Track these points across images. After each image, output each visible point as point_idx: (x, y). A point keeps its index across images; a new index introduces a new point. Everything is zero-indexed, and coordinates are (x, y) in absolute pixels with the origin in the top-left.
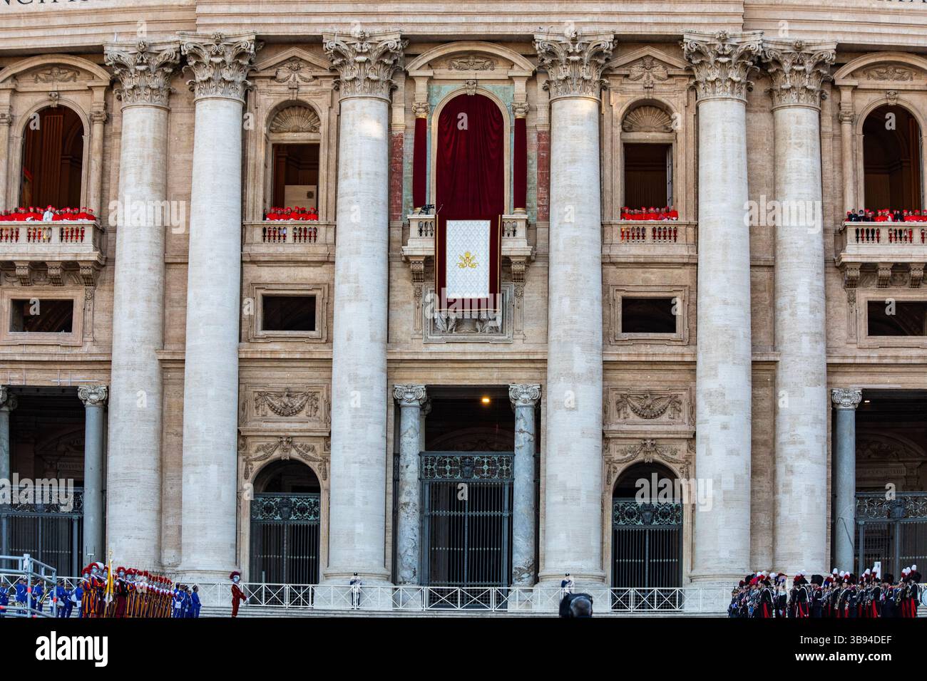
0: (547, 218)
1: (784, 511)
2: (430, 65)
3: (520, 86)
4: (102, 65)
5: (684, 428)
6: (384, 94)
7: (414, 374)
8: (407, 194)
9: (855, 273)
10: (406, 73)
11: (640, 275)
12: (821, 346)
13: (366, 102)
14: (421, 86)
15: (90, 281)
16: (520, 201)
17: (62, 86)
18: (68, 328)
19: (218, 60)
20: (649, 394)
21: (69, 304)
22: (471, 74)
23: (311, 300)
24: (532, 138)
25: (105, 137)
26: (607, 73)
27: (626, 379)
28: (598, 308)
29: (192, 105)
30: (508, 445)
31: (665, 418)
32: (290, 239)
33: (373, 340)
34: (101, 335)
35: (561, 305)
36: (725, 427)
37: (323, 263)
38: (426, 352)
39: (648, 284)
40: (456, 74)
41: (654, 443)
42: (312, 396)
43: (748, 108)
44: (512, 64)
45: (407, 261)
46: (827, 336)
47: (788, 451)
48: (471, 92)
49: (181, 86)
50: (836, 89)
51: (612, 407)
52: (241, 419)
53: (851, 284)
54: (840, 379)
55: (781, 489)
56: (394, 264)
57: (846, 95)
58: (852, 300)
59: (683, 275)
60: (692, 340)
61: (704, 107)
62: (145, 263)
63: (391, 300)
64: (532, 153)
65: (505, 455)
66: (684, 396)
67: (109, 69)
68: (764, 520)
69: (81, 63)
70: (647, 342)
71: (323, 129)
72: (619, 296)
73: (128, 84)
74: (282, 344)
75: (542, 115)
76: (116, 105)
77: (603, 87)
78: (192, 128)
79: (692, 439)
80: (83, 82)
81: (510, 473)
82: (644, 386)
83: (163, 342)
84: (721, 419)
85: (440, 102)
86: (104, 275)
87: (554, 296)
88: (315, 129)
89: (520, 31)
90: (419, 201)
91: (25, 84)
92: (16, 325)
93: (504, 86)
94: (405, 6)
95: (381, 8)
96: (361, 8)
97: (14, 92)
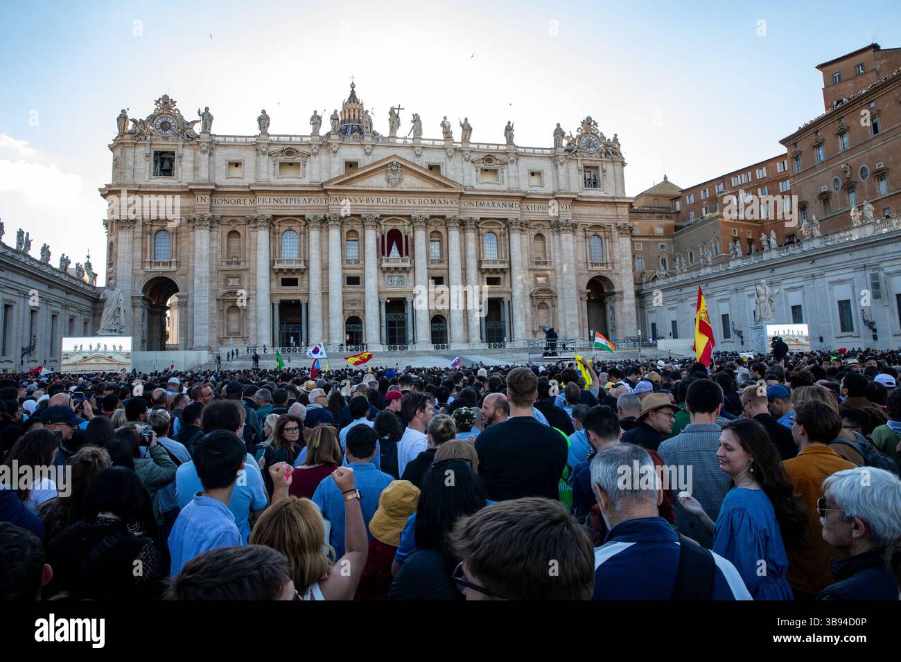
0: (414, 258)
2: (385, 222)
3: (406, 227)
4: (304, 220)
6: (376, 228)
7: (384, 295)
8: (381, 253)
9: (484, 271)
10: (380, 224)
11: (436, 271)
13: (371, 230)
14: (383, 227)
15: (302, 273)
16: (407, 254)
17: (292, 225)
18: (297, 285)
19: (335, 219)
21: (297, 279)
22: (394, 224)
23: (359, 278)
24: (409, 239)
25: (305, 238)
26: (427, 224)
28: (427, 278)
29: (328, 230)
30: (403, 311)
33: (375, 287)
34: (306, 287)
35: (419, 279)
37: (362, 269)
38: (387, 290)
39: (438, 273)
40: (390, 224)
42: (360, 301)
43: (460, 233)
44: (404, 222)
45: (382, 268)
48: (394, 228)
49: (325, 226)
50: (478, 227)
52: (343, 307)
53: (483, 273)
55: (470, 321)
57: (481, 230)
58: (483, 277)
59: (445, 272)
61: (450, 233)
63: (379, 278)
64: (410, 243)
65: (405, 314)
67: (306, 221)
69: (297, 219)
72: (431, 276)
73: (311, 224)
74: (352, 288)
75: (412, 234)
76: (308, 230)
77: (426, 228)
78: (328, 236)
80: (297, 224)
81: (407, 318)
83: (322, 288)
85: (387, 231)
86: (307, 272)
87: (417, 277)
88: (359, 237)
89: (407, 214)
90: (383, 254)
91: (282, 224)
92: (283, 285)
93: (403, 228)
94: (381, 208)
95: (375, 208)
96: (370, 208)
97: (279, 226)
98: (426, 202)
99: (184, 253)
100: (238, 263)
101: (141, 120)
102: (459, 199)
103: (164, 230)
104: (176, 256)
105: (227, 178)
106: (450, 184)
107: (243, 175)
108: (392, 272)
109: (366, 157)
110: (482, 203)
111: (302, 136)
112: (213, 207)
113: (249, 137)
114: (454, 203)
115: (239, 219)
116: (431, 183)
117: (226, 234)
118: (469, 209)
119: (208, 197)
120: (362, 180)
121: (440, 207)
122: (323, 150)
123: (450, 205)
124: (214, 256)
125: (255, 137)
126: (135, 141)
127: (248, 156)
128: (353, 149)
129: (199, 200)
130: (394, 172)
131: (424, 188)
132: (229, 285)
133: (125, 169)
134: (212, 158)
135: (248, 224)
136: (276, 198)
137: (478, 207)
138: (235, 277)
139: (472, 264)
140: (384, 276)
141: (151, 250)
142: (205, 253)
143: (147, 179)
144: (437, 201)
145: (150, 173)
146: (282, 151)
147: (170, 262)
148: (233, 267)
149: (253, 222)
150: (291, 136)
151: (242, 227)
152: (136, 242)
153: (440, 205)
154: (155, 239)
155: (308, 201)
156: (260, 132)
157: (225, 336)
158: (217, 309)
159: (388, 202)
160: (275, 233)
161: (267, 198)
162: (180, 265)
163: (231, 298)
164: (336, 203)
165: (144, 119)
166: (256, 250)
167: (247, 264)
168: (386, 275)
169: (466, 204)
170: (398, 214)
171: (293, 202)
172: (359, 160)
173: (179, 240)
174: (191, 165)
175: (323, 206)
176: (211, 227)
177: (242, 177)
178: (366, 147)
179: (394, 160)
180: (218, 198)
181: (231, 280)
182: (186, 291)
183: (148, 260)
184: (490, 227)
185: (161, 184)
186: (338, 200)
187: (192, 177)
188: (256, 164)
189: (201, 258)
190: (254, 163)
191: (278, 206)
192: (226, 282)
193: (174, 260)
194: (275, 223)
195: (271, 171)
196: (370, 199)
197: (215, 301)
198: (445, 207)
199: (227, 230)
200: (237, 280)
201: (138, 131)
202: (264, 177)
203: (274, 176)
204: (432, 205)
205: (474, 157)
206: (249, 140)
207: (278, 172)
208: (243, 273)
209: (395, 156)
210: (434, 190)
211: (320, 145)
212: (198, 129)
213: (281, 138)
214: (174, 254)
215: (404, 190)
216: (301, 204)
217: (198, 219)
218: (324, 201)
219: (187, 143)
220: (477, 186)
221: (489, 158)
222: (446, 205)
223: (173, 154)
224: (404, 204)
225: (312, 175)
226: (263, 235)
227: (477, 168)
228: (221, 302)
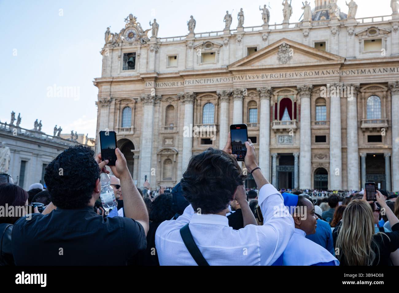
0: (300, 121)
1: (349, 178)
2: (278, 92)
3: (295, 96)
4: (217, 95)
5: (327, 161)
6: (269, 98)
7: (275, 151)
8: (274, 117)
9: (364, 130)
10: (273, 94)
11: (319, 131)
12: (356, 145)
13: (265, 100)
14: (276, 97)
16: (295, 118)
17: (210, 99)
18: (211, 143)
19: (237, 93)
20: (321, 154)
22: (286, 94)
24: (297, 106)
25: (218, 108)
26: (312, 92)
27: (316, 152)
28: (310, 138)
29: (233, 102)
30: (293, 164)
31: (324, 159)
33: (266, 144)
34: (217, 145)
35: (302, 137)
36: (335, 161)
37: (258, 130)
38: (277, 147)
39: (321, 133)
40: (283, 94)
41: (322, 164)
43: (340, 98)
44: (293, 92)
45: (273, 130)
46: (358, 142)
47: (350, 166)
48: (286, 97)
49: (231, 98)
50: (361, 92)
51: (313, 157)
53: (364, 132)
54: (362, 151)
55: (348, 173)
56: (271, 130)
57: (363, 94)
58: (364, 135)
59: (327, 131)
60: (329, 144)
61: (331, 98)
62: (225, 131)
63: (270, 137)
64: (298, 108)
65: (293, 166)
66: (328, 155)
67: (218, 95)
68: (345, 179)
69: (213, 94)
70: (320, 144)
71: (258, 105)
72: (314, 136)
73: (221, 98)
75: (299, 101)
76: (220, 102)
77: (311, 95)
78: (233, 106)
79: (329, 163)
80: (213, 98)
81: (294, 170)
82: (320, 153)
84: (334, 159)
85: (280, 100)
86: (218, 134)
88: (256, 105)
89: (294, 85)
90: (276, 118)
91: (203, 98)
92: (202, 143)
93: (292, 96)
94: (272, 82)
95: (268, 82)
96: (264, 82)
97: (201, 100)
98: (311, 74)
99: (138, 122)
100: (172, 128)
101: (116, 33)
102: (340, 69)
103: (129, 107)
104: (134, 124)
105: (167, 68)
106: (331, 57)
107: (178, 64)
108: (282, 133)
109: (263, 42)
110: (363, 70)
111: (217, 32)
112: (158, 89)
113: (182, 37)
114: (336, 72)
115: (174, 97)
116: (315, 58)
117: (165, 108)
118: (351, 77)
119: (153, 82)
120: (258, 61)
121: (322, 77)
122: (232, 41)
123: (332, 74)
124: (157, 124)
125: (186, 36)
126: (112, 48)
127: (180, 51)
128: (254, 38)
129: (147, 85)
130: (283, 52)
131: (308, 63)
132: (166, 143)
133: (106, 67)
134: (158, 54)
135: (179, 99)
136: (197, 80)
137: (359, 74)
138: (170, 138)
139: (352, 124)
140: (276, 136)
141: (119, 120)
142: (150, 121)
143: (119, 73)
144: (320, 72)
145: (120, 69)
146: (203, 45)
147: (130, 129)
148: (169, 131)
149: (182, 98)
150: (209, 33)
151: (176, 102)
152: (111, 115)
153: (323, 75)
154: (123, 113)
155: (219, 81)
156: (189, 32)
157: (162, 180)
158: (157, 161)
159: (279, 77)
160: (197, 106)
161: (191, 80)
162: (136, 130)
163: (166, 153)
164: (239, 80)
165: (118, 32)
166: (184, 118)
167: (178, 129)
168: (278, 135)
169: (348, 72)
170: (287, 85)
171: (209, 82)
172: (258, 45)
173: (136, 113)
174: (145, 61)
175: (231, 83)
176: (155, 103)
177: (176, 65)
178: (263, 35)
179: (284, 43)
180: (160, 83)
181: (167, 140)
182: (139, 148)
183: (117, 127)
184: (373, 91)
185: (127, 75)
186: (241, 78)
187: (145, 69)
188: (186, 56)
189: (147, 125)
190: (185, 55)
191: (198, 86)
192: (164, 141)
193: (132, 127)
194: (197, 98)
195: (195, 60)
196: (265, 76)
197: (156, 155)
198: (327, 77)
199: (166, 104)
200: (171, 140)
201: (114, 41)
202: (190, 65)
203: (197, 64)
204: (316, 76)
205: (358, 30)
206: (182, 38)
207: (200, 61)
208: (175, 135)
209: (284, 39)
210: (317, 64)
211: (230, 37)
212: (150, 34)
213: (203, 35)
214: (133, 123)
215: (291, 65)
216: (215, 83)
217: (146, 98)
218: (231, 79)
219: (143, 46)
220: (359, 56)
221: (372, 30)
222: (328, 75)
223: (135, 54)
224: (292, 77)
225: (223, 60)
226: (188, 108)
227: (360, 40)
228: (160, 156)
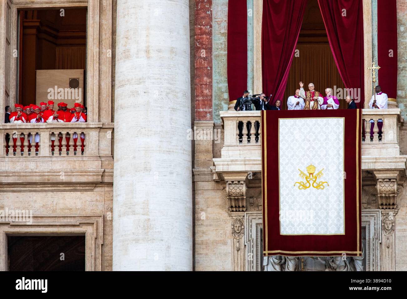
8: (219, 80)
32: (45, 149)
37: (95, 184)
45: (221, 179)
56: (201, 185)
63: (198, 239)
64: (405, 16)
